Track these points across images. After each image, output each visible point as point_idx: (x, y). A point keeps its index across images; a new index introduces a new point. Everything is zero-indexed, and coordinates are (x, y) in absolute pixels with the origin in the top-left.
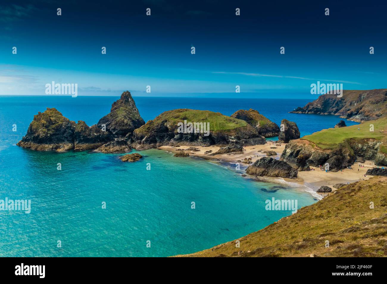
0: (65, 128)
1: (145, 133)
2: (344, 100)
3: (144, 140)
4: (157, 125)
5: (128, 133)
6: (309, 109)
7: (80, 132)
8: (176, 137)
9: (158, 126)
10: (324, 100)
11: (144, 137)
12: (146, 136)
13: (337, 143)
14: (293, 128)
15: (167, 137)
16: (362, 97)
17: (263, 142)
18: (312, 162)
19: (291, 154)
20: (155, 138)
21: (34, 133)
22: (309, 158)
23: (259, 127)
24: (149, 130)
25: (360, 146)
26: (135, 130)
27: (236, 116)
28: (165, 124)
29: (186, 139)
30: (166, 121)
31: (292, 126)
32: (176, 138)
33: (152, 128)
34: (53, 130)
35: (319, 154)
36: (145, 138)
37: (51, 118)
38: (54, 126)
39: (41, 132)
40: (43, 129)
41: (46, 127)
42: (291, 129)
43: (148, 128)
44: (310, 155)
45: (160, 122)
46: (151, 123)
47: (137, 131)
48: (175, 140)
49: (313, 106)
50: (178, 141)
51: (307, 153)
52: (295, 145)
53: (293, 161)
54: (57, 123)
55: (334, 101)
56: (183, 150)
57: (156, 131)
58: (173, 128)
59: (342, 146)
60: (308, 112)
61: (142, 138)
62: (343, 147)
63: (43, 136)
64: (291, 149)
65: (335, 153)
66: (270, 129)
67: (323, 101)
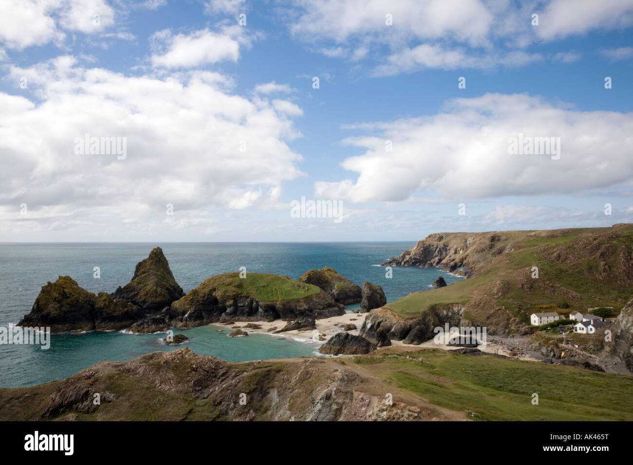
0: (83, 302)
1: (188, 306)
2: (448, 246)
3: (186, 316)
4: (203, 295)
5: (165, 307)
6: (405, 260)
7: (102, 308)
8: (228, 310)
9: (204, 297)
10: (424, 247)
11: (187, 311)
12: (190, 311)
13: (420, 311)
14: (377, 293)
15: (217, 310)
16: (468, 242)
17: (341, 313)
18: (394, 335)
19: (372, 327)
20: (201, 313)
21: (43, 310)
22: (391, 330)
23: (337, 292)
24: (193, 302)
25: (445, 312)
26: (173, 303)
27: (306, 279)
28: (214, 294)
29: (243, 314)
30: (214, 290)
31: (376, 291)
32: (228, 313)
33: (196, 299)
34: (67, 306)
35: (401, 326)
36: (188, 313)
37: (66, 290)
38: (69, 300)
39: (52, 309)
40: (55, 304)
41: (59, 302)
42: (376, 294)
43: (191, 300)
44: (391, 327)
45: (207, 290)
46: (195, 292)
47: (176, 304)
48: (227, 314)
49: (410, 256)
50: (232, 316)
51: (389, 324)
52: (375, 316)
53: (373, 336)
54: (73, 296)
55: (436, 248)
56: (239, 327)
57: (201, 304)
58: (225, 299)
59: (425, 314)
60: (405, 263)
61: (184, 313)
62: (427, 315)
63: (55, 314)
64: (372, 320)
65: (418, 323)
66: (351, 294)
67: (422, 249)
